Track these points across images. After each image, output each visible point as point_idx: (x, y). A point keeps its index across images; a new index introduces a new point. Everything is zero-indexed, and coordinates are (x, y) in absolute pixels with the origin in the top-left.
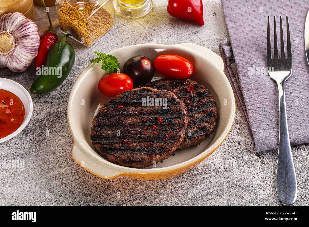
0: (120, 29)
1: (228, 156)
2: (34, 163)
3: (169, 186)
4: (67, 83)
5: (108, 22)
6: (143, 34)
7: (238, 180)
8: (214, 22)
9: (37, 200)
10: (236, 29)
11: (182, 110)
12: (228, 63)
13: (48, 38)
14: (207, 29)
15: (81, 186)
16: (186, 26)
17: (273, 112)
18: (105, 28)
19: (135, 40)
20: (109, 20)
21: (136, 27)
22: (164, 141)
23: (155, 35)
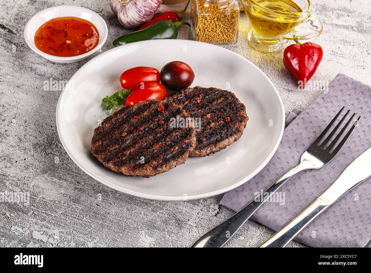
5: (227, 35)
7: (181, 212)
8: (315, 92)
20: (230, 33)
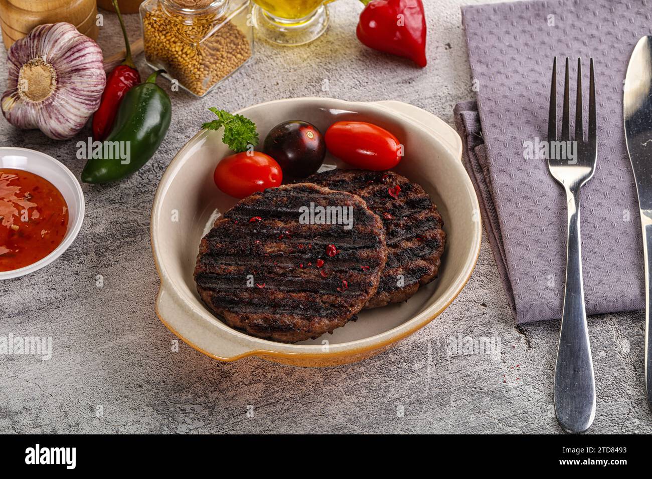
0: (263, 66)
1: (461, 327)
2: (81, 320)
3: (344, 380)
4: (153, 166)
6: (306, 78)
7: (480, 377)
8: (446, 61)
9: (84, 394)
10: (490, 77)
11: (376, 233)
12: (470, 144)
13: (121, 76)
14: (431, 75)
15: (170, 371)
16: (391, 65)
17: (554, 246)
18: (233, 62)
19: (291, 89)
20: (241, 45)
21: (293, 64)
22: (338, 292)
23: (330, 82)
